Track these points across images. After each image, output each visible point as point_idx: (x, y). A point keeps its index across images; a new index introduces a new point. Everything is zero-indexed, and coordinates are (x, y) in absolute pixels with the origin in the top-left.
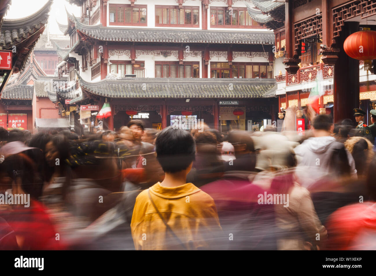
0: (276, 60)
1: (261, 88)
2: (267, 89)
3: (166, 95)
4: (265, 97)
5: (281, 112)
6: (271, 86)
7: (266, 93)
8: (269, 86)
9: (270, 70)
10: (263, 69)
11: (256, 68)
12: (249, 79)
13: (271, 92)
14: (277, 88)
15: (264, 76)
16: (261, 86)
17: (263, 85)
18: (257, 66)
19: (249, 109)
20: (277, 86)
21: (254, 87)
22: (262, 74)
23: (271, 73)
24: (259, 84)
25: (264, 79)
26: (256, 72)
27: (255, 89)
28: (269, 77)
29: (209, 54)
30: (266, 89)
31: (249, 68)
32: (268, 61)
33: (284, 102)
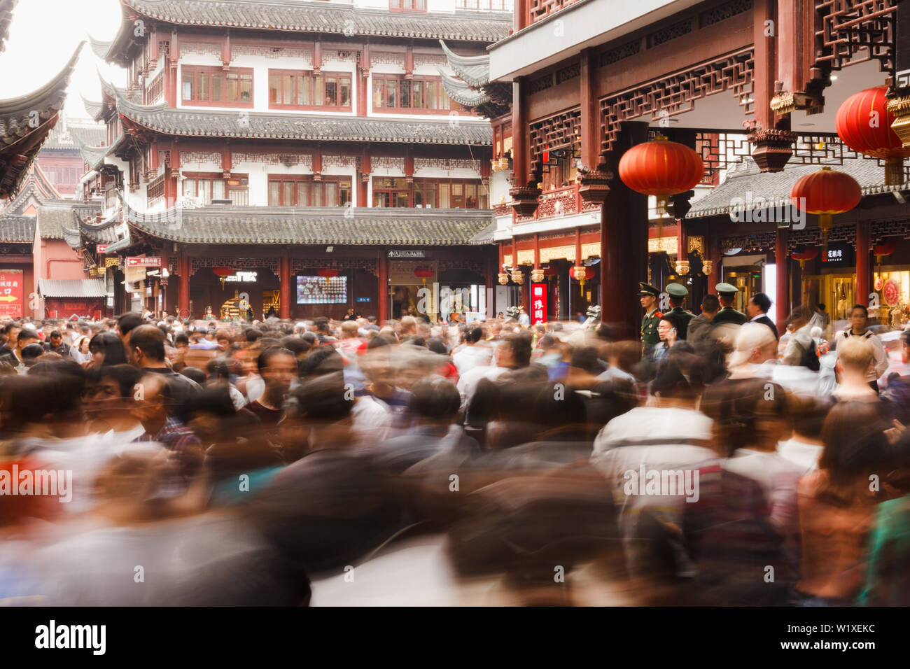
0: (494, 175)
1: (467, 227)
2: (478, 228)
3: (288, 238)
4: (474, 243)
5: (504, 272)
6: (485, 223)
7: (475, 236)
8: (482, 222)
9: (483, 194)
10: (470, 191)
11: (457, 190)
12: (445, 209)
13: (483, 236)
14: (495, 228)
15: (472, 204)
16: (467, 223)
17: (469, 220)
18: (459, 185)
19: (444, 265)
20: (496, 223)
21: (453, 224)
22: (469, 199)
23: (486, 198)
24: (464, 219)
25: (472, 210)
26: (459, 197)
27: (455, 227)
28: (481, 206)
29: (369, 162)
30: (476, 228)
31: (444, 189)
32: (480, 177)
33: (509, 253)
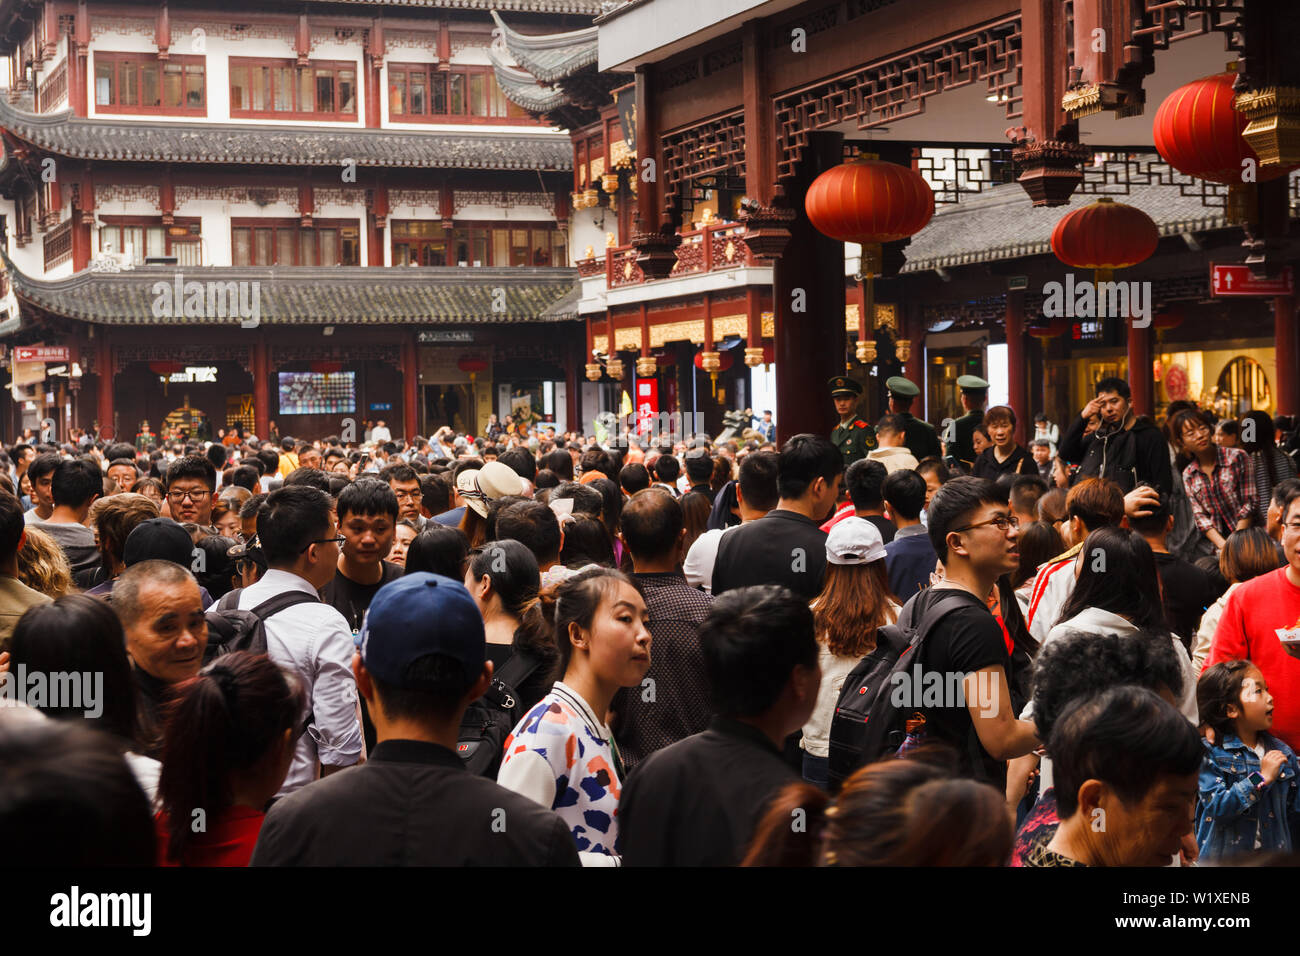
0: (575, 215)
1: (536, 294)
2: (553, 296)
4: (548, 319)
5: (595, 362)
6: (563, 288)
7: (549, 307)
8: (559, 287)
9: (559, 244)
10: (540, 240)
11: (520, 238)
12: (501, 268)
13: (563, 306)
14: (580, 295)
15: (541, 259)
16: (536, 288)
17: (539, 285)
18: (522, 232)
19: (502, 353)
20: (580, 288)
21: (516, 290)
22: (538, 252)
23: (563, 251)
24: (530, 283)
25: (542, 269)
26: (521, 249)
27: (518, 295)
28: (556, 263)
30: (550, 297)
31: (500, 237)
32: (554, 218)
33: (601, 332)
